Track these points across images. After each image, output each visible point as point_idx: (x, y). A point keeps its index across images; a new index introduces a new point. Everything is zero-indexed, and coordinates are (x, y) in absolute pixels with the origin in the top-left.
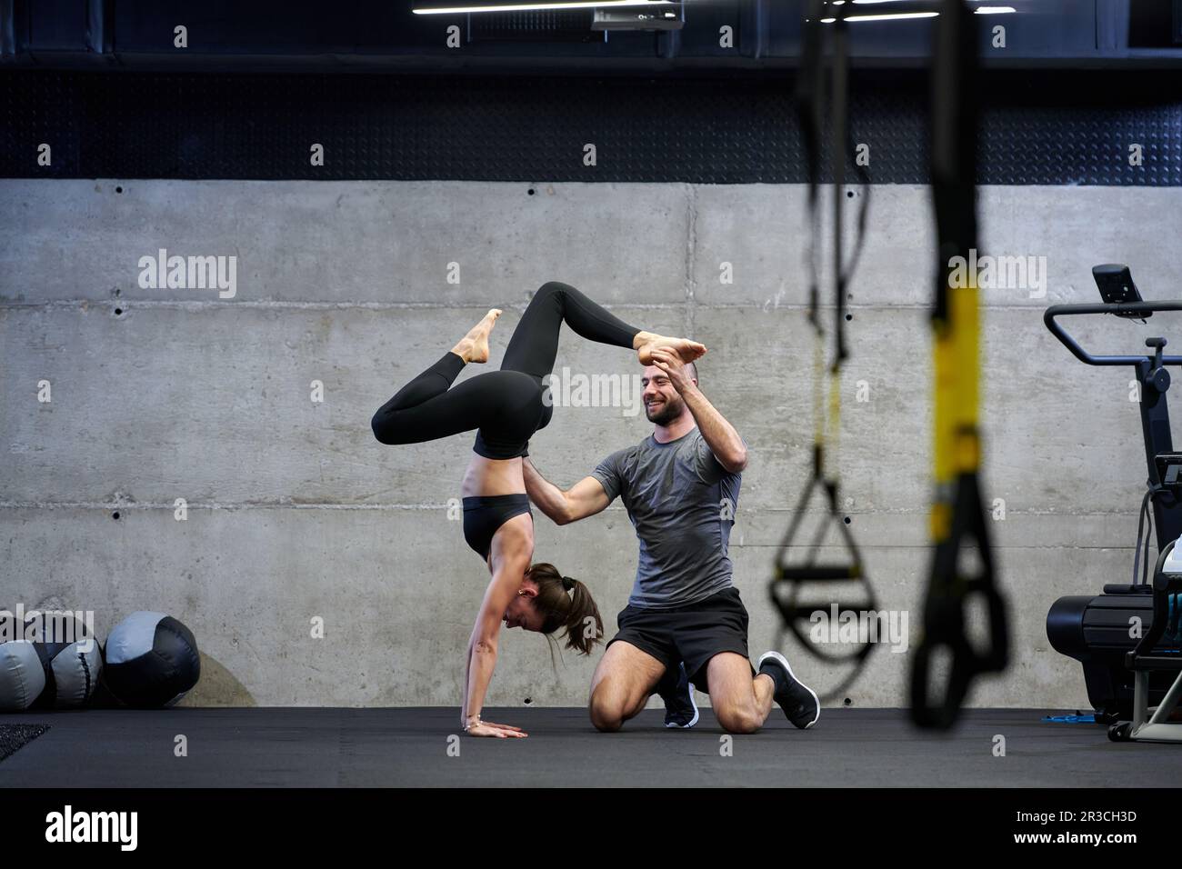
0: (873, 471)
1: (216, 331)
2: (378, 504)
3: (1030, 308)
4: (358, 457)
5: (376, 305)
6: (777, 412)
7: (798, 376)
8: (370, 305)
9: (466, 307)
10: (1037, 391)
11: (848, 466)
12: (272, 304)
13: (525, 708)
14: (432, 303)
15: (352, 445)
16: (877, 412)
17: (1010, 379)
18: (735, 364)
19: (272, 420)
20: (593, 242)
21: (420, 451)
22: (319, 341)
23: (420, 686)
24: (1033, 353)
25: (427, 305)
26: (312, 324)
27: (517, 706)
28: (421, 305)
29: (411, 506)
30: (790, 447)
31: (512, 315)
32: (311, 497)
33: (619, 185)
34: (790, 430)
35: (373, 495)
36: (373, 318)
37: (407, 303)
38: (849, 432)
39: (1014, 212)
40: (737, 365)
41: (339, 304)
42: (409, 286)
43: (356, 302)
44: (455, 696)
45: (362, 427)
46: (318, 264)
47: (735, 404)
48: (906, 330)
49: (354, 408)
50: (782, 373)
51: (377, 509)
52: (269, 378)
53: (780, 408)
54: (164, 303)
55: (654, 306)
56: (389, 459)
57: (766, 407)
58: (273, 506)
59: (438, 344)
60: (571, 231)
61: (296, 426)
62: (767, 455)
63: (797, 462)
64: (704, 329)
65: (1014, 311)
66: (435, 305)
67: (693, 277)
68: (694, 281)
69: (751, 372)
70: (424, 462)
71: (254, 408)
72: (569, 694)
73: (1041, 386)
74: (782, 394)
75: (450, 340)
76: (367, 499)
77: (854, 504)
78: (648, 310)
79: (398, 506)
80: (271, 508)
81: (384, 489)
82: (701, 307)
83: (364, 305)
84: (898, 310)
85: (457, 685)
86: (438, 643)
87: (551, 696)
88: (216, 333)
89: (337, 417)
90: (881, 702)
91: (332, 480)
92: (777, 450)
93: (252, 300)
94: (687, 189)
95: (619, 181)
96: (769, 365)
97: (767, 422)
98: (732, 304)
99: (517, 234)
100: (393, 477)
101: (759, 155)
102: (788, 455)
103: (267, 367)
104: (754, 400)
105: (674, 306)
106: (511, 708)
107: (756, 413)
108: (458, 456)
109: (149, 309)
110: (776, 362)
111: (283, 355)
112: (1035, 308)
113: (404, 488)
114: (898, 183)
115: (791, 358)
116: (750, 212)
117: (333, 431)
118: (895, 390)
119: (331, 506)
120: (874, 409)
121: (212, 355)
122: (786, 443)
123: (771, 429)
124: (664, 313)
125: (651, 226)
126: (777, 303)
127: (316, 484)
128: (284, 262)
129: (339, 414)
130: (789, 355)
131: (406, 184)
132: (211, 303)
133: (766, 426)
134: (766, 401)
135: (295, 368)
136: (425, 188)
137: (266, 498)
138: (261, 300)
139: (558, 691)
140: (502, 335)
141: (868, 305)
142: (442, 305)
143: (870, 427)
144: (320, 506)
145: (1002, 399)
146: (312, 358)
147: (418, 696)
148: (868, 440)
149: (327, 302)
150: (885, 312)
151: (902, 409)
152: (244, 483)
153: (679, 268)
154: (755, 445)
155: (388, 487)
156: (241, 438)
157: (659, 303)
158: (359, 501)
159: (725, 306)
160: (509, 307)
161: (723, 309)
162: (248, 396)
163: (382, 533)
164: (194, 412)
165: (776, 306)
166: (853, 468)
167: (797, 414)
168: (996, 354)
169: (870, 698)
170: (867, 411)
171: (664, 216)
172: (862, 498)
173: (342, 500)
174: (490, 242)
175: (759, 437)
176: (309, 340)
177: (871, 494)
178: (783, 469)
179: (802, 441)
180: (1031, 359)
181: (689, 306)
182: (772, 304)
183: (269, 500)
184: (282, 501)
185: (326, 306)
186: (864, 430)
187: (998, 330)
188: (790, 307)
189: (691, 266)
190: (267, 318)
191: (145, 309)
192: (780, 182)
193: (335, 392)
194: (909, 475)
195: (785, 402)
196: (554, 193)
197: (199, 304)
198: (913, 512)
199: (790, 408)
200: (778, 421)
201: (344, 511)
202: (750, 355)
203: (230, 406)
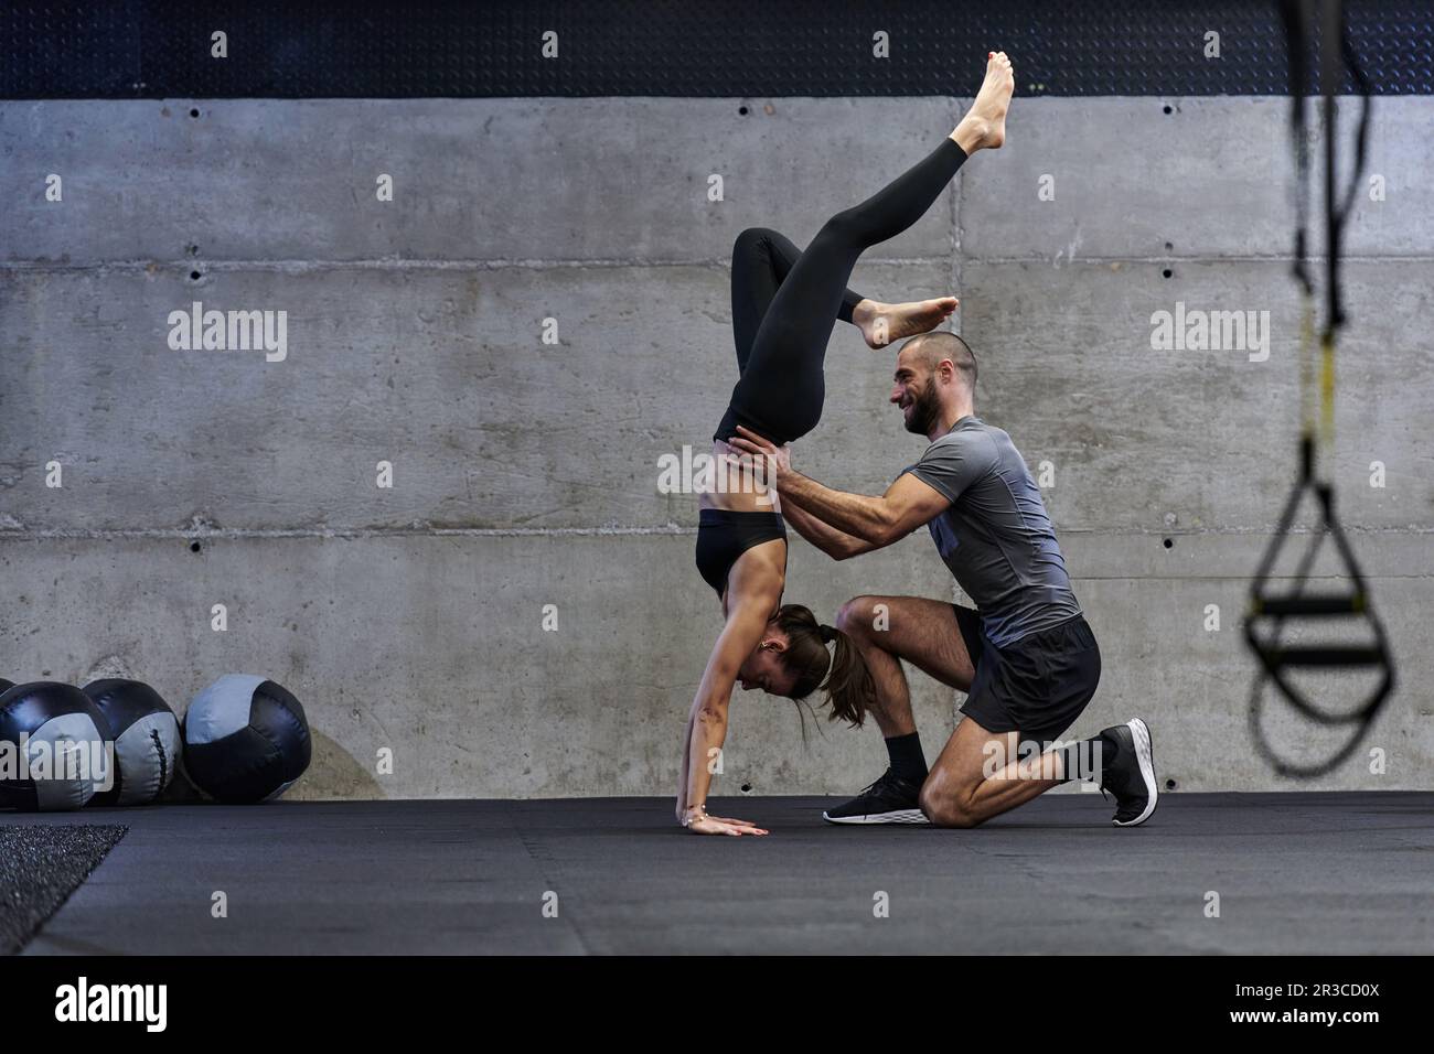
0: (1202, 477)
1: (326, 300)
2: (545, 528)
3: (1408, 259)
4: (517, 465)
5: (539, 263)
6: (1074, 400)
7: (1100, 352)
8: (531, 263)
9: (660, 265)
10: (1418, 369)
11: (1168, 471)
12: (400, 263)
13: (744, 797)
14: (613, 260)
15: (509, 449)
16: (1205, 400)
17: (1381, 353)
18: (1017, 336)
19: (402, 418)
20: (826, 177)
21: (599, 456)
22: (463, 312)
23: (604, 770)
24: (1412, 318)
25: (607, 263)
26: (455, 289)
27: (731, 794)
28: (597, 262)
29: (587, 531)
30: (1091, 447)
31: (720, 275)
32: (456, 519)
33: (860, 101)
34: (1090, 424)
35: (537, 516)
36: (535, 280)
37: (580, 260)
38: (1169, 426)
39: (1384, 132)
40: (1019, 339)
41: (489, 263)
42: (583, 238)
43: (512, 260)
44: (650, 783)
45: (522, 426)
46: (461, 210)
47: (1018, 390)
48: (1244, 290)
49: (511, 400)
50: (1080, 348)
51: (543, 535)
52: (397, 361)
53: (1077, 395)
54: (256, 263)
55: (907, 262)
56: (559, 468)
57: (1058, 394)
58: (404, 532)
59: (621, 314)
60: (798, 162)
61: (434, 426)
62: (1061, 458)
63: (1100, 468)
64: (974, 291)
65: (1386, 263)
66: (617, 263)
67: (960, 222)
68: (961, 228)
69: (1037, 348)
70: (605, 471)
71: (378, 402)
72: (800, 778)
73: (1422, 362)
74: (1080, 376)
75: (638, 310)
76: (529, 522)
77: (1177, 522)
78: (900, 266)
79: (570, 530)
80: (402, 535)
81: (552, 508)
82: (970, 262)
83: (522, 264)
84: (1232, 262)
85: (651, 768)
86: (626, 713)
87: (777, 781)
88: (326, 303)
89: (489, 412)
90: (1216, 784)
91: (483, 496)
92: (1073, 451)
93: (373, 259)
94: (951, 104)
95: (860, 95)
96: (1062, 338)
97: (1060, 414)
98: (1013, 258)
99: (725, 166)
100: (564, 491)
101: (1045, 59)
102: (1088, 458)
103: (394, 348)
104: (1042, 385)
105: (934, 260)
106: (724, 798)
107: (1046, 402)
108: (650, 462)
109: (237, 271)
110: (1072, 333)
111: (417, 331)
112: (1414, 260)
113: (578, 507)
114: (1231, 94)
115: (1090, 329)
116: (1035, 135)
117: (482, 432)
118: (1229, 369)
119: (480, 531)
120: (1202, 394)
121: (321, 331)
122: (1085, 441)
123: (1065, 424)
124: (922, 270)
125: (903, 155)
126: (1071, 255)
127: (461, 503)
128: (416, 207)
129: (490, 409)
130: (1087, 324)
131: (577, 102)
132: (319, 262)
133: (1060, 420)
134: (1059, 386)
135: (432, 348)
136: (603, 107)
137: (394, 522)
138: (385, 258)
139: (786, 775)
140: (707, 302)
141: (1192, 256)
142: (626, 263)
143: (1197, 420)
144: (467, 532)
145: (1371, 381)
146: (454, 335)
147: (601, 783)
148: (1194, 436)
149: (472, 259)
150: (1215, 266)
151: (1238, 394)
152: (365, 502)
153: (941, 210)
154: (1045, 444)
155: (557, 506)
156: (361, 443)
157: (915, 258)
158: (519, 524)
159: (1002, 260)
160: (716, 264)
161: (999, 264)
162: (370, 386)
163: (550, 566)
164: (299, 408)
165: (1071, 259)
166: (1176, 473)
167: (1100, 403)
168: (1363, 320)
169: (1201, 779)
170: (1192, 398)
171: (921, 142)
172: (1188, 513)
173: (496, 523)
174: (690, 179)
175: (1050, 434)
176: (450, 311)
177: (1200, 508)
178: (1082, 477)
179: (1108, 439)
180: (1410, 326)
181: (956, 260)
182: (1065, 257)
183: (399, 524)
184: (416, 525)
185: (472, 265)
186: (1188, 424)
187: (1366, 288)
188: (1089, 261)
189: (957, 207)
190: (393, 282)
191: (231, 272)
192: (1073, 95)
193: (485, 380)
194: (1249, 482)
195: (1084, 387)
196: (774, 112)
197: (303, 264)
198: (1255, 532)
199: (1091, 396)
200: (1075, 412)
201: (499, 539)
202: (1036, 325)
203: (346, 400)
